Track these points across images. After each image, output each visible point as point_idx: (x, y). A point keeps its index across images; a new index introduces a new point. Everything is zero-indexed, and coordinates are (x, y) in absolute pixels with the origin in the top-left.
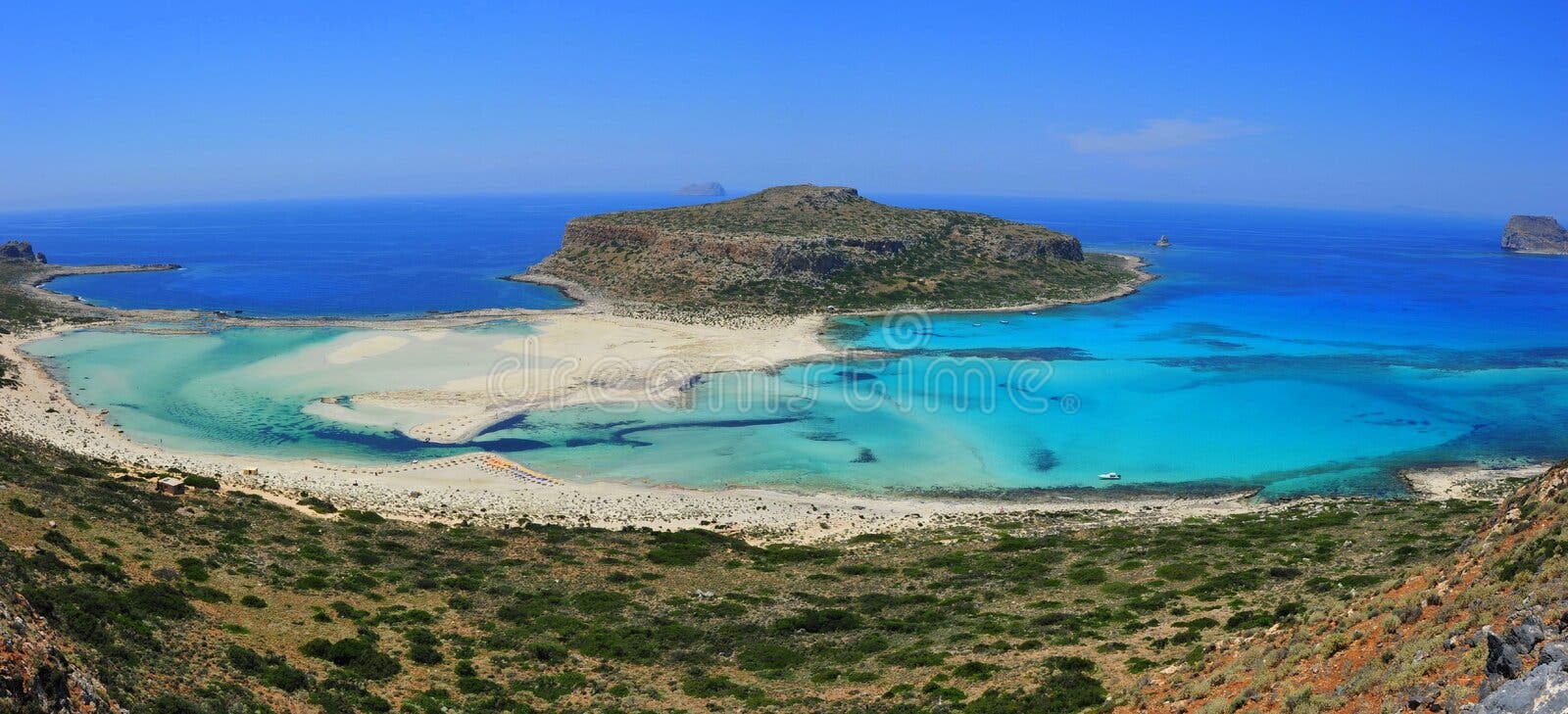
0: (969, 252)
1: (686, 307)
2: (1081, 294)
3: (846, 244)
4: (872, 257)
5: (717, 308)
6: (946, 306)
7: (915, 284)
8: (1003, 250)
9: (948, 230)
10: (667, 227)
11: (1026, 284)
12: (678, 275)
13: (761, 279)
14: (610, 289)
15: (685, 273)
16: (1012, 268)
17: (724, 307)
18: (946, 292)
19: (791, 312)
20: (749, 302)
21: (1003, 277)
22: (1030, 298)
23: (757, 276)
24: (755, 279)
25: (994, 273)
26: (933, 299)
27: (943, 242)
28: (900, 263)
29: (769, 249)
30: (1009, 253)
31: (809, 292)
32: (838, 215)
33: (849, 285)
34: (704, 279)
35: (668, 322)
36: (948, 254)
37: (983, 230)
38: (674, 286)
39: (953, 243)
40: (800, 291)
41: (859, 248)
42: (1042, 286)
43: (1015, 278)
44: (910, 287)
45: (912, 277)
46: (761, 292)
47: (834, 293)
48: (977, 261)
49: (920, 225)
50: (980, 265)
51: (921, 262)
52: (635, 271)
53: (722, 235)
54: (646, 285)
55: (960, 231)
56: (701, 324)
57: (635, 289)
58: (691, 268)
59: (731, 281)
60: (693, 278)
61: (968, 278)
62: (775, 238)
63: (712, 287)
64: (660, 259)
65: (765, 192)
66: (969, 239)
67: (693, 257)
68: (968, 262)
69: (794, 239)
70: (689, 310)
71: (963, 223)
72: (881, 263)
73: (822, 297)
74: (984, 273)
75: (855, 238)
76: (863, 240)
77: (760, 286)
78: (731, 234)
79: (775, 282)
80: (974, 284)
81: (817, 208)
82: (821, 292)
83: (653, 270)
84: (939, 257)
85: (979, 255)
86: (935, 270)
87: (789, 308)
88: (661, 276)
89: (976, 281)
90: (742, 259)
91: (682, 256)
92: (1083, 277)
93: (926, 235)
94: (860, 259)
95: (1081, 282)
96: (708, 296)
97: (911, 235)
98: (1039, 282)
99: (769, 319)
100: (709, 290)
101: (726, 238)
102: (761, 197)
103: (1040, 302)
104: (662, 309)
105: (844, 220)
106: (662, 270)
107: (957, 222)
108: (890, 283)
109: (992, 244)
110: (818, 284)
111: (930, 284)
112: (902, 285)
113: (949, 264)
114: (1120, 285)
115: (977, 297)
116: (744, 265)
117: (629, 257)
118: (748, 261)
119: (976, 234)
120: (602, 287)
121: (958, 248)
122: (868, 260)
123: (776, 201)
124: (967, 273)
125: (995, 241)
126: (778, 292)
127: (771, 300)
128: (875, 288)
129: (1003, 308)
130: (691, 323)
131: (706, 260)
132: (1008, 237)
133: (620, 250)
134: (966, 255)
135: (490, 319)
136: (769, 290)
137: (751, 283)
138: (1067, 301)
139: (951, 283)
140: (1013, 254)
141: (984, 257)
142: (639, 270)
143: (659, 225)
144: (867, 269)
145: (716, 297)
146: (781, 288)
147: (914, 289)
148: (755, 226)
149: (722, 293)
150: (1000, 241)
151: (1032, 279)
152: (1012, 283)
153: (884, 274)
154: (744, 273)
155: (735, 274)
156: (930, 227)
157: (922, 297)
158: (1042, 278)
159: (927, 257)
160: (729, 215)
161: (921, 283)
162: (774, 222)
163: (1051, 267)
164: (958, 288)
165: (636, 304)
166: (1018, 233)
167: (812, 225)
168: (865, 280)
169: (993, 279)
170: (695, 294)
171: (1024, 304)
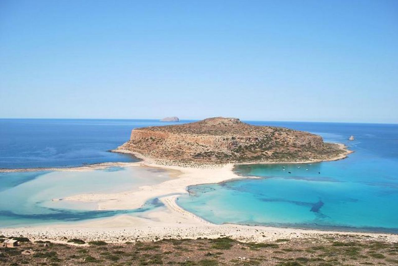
0: (282, 142)
1: (183, 161)
2: (326, 158)
3: (238, 139)
4: (248, 143)
5: (194, 161)
6: (276, 161)
7: (264, 153)
8: (295, 141)
9: (273, 134)
10: (172, 132)
11: (304, 154)
12: (179, 150)
13: (209, 151)
14: (152, 155)
15: (180, 149)
16: (298, 148)
17: (196, 161)
18: (275, 156)
19: (221, 163)
20: (205, 159)
21: (296, 151)
22: (307, 159)
23: (208, 150)
24: (207, 151)
25: (292, 150)
26: (271, 159)
27: (272, 138)
28: (257, 145)
29: (212, 140)
30: (297, 142)
31: (226, 156)
32: (234, 128)
33: (240, 153)
34: (189, 151)
35: (177, 166)
36: (274, 142)
37: (287, 133)
38: (177, 153)
39: (276, 138)
40: (223, 155)
41: (243, 140)
42: (311, 155)
43: (300, 151)
44: (262, 154)
45: (263, 151)
46: (209, 156)
47: (235, 156)
48: (285, 145)
49: (263, 132)
50: (287, 146)
51: (265, 145)
52: (161, 149)
53: (194, 135)
54: (166, 153)
55: (278, 134)
56: (190, 167)
57: (162, 155)
58: (183, 147)
59: (198, 152)
60: (184, 151)
61: (283, 151)
62: (214, 136)
63: (192, 154)
64: (171, 144)
65: (205, 120)
66: (282, 137)
67: (183, 143)
68: (282, 145)
69: (220, 136)
70: (184, 162)
71: (279, 131)
72: (251, 145)
73: (231, 157)
74: (288, 149)
76: (244, 137)
77: (209, 154)
78: (197, 135)
79: (214, 152)
81: (226, 126)
82: (231, 156)
83: (168, 148)
84: (271, 144)
85: (286, 143)
86: (270, 148)
87: (220, 162)
88: (172, 150)
89: (286, 152)
90: (201, 144)
91: (179, 143)
92: (325, 151)
93: (266, 135)
94: (244, 144)
95: (325, 153)
96: (190, 157)
97: (261, 135)
98: (310, 153)
99: (213, 166)
100: (190, 155)
101: (195, 137)
102: (204, 122)
103: (311, 160)
104: (174, 162)
105: (236, 130)
106: (172, 148)
107: (276, 131)
108: (255, 153)
109: (290, 139)
110: (229, 153)
111: (270, 153)
112: (259, 154)
113: (275, 146)
114: (340, 155)
115: (287, 158)
116: (203, 146)
117: (157, 143)
118: (204, 145)
119: (284, 135)
120: (149, 154)
121: (278, 140)
122: (246, 144)
123: (210, 124)
124: (282, 149)
125: (291, 137)
126: (216, 156)
127: (213, 158)
128: (249, 154)
129: (298, 162)
130: (186, 167)
131: (188, 144)
132: (296, 136)
133: (154, 140)
134: (281, 143)
135: (109, 166)
136: (212, 155)
137: (205, 153)
138: (321, 160)
139: (277, 153)
141: (287, 143)
142: (163, 148)
143: (168, 131)
144: (246, 147)
145: (193, 158)
146: (217, 155)
147: (264, 155)
148: (205, 132)
149: (195, 156)
150: (293, 137)
151: (307, 152)
152: (300, 153)
153: (252, 149)
154: (203, 149)
155: (200, 150)
156: (267, 132)
157: (267, 158)
158: (310, 151)
159: (267, 143)
160: (194, 128)
161: (266, 153)
162: (212, 130)
163: (313, 147)
164: (280, 155)
165: (164, 160)
166: (300, 135)
167: (225, 132)
168: (246, 151)
169: (292, 151)
170: (185, 157)
171: (305, 161)
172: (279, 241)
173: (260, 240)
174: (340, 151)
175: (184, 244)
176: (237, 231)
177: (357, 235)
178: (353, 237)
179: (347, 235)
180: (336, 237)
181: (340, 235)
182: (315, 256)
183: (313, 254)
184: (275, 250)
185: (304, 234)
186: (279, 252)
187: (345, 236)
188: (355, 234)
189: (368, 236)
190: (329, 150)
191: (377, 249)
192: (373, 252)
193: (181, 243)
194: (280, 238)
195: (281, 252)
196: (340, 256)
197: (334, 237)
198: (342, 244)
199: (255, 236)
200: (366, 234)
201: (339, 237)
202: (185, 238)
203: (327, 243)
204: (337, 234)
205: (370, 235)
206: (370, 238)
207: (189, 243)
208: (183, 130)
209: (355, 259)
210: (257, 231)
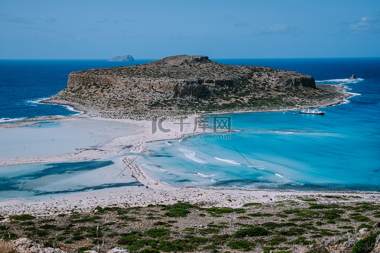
0: (262, 85)
1: (136, 113)
2: (317, 103)
3: (206, 82)
4: (218, 88)
5: (150, 113)
6: (254, 110)
7: (239, 100)
8: (278, 83)
9: (251, 75)
10: (121, 75)
11: (289, 99)
12: (131, 98)
13: (169, 99)
14: (96, 106)
15: (133, 97)
16: (283, 91)
17: (153, 112)
18: (253, 103)
19: (185, 113)
20: (165, 109)
21: (279, 96)
23: (168, 98)
24: (166, 99)
25: (275, 94)
26: (248, 106)
27: (249, 80)
28: (231, 90)
29: (172, 85)
30: (281, 85)
31: (191, 104)
32: (201, 69)
33: (209, 101)
35: (128, 119)
36: (252, 86)
37: (268, 74)
38: (129, 103)
39: (254, 81)
40: (188, 104)
41: (212, 84)
42: (298, 100)
43: (285, 96)
44: (236, 101)
45: (237, 96)
46: (170, 105)
47: (203, 105)
48: (266, 89)
49: (238, 73)
50: (268, 91)
51: (240, 90)
52: (108, 97)
53: (150, 79)
54: (114, 103)
55: (257, 75)
56: (144, 120)
57: (109, 105)
58: (136, 95)
59: (155, 100)
60: (137, 99)
61: (263, 96)
62: (174, 80)
63: (147, 103)
64: (120, 91)
65: (165, 59)
66: (262, 78)
67: (136, 90)
68: (262, 89)
69: (183, 80)
70: (138, 114)
71: (258, 71)
72: (222, 90)
73: (197, 106)
74: (270, 94)
75: (210, 80)
76: (214, 80)
77: (169, 102)
78: (154, 79)
79: (175, 100)
80: (266, 99)
81: (191, 66)
82: (197, 104)
83: (117, 96)
84: (249, 87)
85: (267, 86)
86: (247, 93)
87: (183, 112)
88: (122, 99)
90: (159, 90)
91: (131, 89)
92: (317, 95)
93: (242, 77)
94: (213, 89)
95: (317, 98)
96: (145, 107)
97: (235, 77)
98: (296, 98)
99: (175, 117)
100: (146, 105)
101: (152, 81)
102: (163, 62)
103: (298, 107)
104: (125, 114)
105: (204, 71)
106: (122, 96)
107: (255, 71)
108: (228, 100)
109: (273, 81)
110: (195, 101)
111: (246, 100)
112: (233, 100)
113: (254, 91)
114: (336, 99)
115: (268, 105)
116: (161, 93)
117: (103, 90)
118: (162, 91)
119: (265, 76)
120: (92, 105)
121: (257, 83)
123: (171, 63)
124: (262, 94)
125: (274, 79)
126: (178, 105)
127: (175, 109)
128: (221, 102)
129: (281, 110)
130: (140, 120)
131: (142, 91)
132: (280, 77)
133: (98, 87)
136: (174, 104)
137: (165, 101)
139: (256, 99)
140: (283, 85)
141: (269, 87)
142: (110, 96)
143: (117, 75)
144: (216, 93)
145: (149, 108)
146: (179, 103)
147: (238, 102)
148: (164, 75)
149: (152, 106)
150: (276, 79)
151: (293, 96)
152: (284, 99)
153: (225, 95)
154: (161, 96)
155: (157, 97)
156: (243, 73)
157: (243, 106)
158: (297, 96)
159: (243, 87)
160: (151, 70)
161: (241, 99)
162: (173, 73)
163: (302, 91)
164: (258, 101)
165: (112, 112)
166: (285, 75)
167: (190, 74)
168: (216, 98)
169: (274, 97)
170: (139, 106)
171: (290, 108)
172: (246, 205)
173: (224, 204)
174: (336, 94)
175: (133, 213)
176: (199, 195)
177: (344, 196)
181: (322, 196)
182: (286, 220)
183: (284, 219)
184: (241, 215)
185: (279, 197)
186: (244, 218)
187: (328, 197)
188: (341, 194)
189: (357, 197)
190: (322, 94)
191: (362, 211)
192: (357, 214)
193: (126, 213)
194: (250, 202)
195: (247, 217)
196: (316, 220)
197: (316, 198)
198: (321, 207)
200: (355, 195)
202: (134, 206)
203: (303, 205)
204: (319, 196)
205: (360, 195)
206: (359, 199)
207: (137, 212)
208: (135, 73)
209: (333, 223)
210: (223, 194)
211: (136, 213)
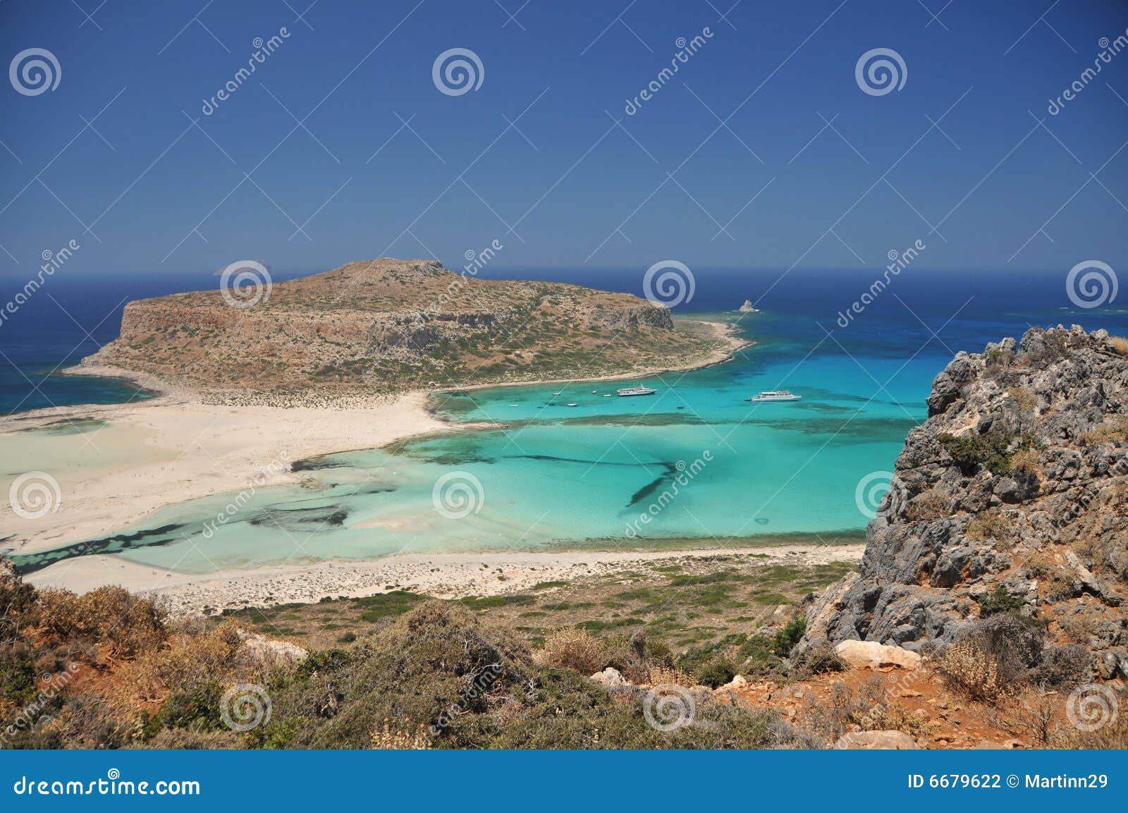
0: (562, 323)
1: (281, 391)
2: (678, 361)
3: (439, 318)
4: (466, 331)
5: (314, 390)
6: (546, 378)
7: (512, 356)
8: (595, 319)
9: (537, 302)
11: (619, 354)
12: (269, 359)
13: (357, 358)
14: (188, 378)
15: (273, 355)
16: (605, 337)
17: (322, 388)
18: (543, 364)
19: (392, 389)
20: (347, 382)
21: (598, 346)
22: (628, 367)
23: (353, 356)
24: (351, 359)
25: (588, 343)
26: (532, 371)
27: (533, 313)
28: (493, 336)
29: (363, 326)
30: (601, 323)
31: (407, 369)
32: (426, 289)
33: (446, 360)
34: (297, 361)
35: (266, 406)
36: (540, 326)
37: (573, 299)
38: (264, 369)
39: (544, 314)
40: (398, 368)
41: (452, 322)
42: (637, 354)
43: (610, 347)
44: (508, 360)
45: (508, 349)
46: (358, 372)
47: (432, 368)
48: (570, 332)
49: (509, 297)
50: (574, 336)
51: (515, 335)
52: (216, 357)
53: (311, 314)
54: (232, 371)
55: (550, 302)
56: (302, 407)
57: (220, 375)
58: (280, 350)
59: (326, 361)
60: (284, 360)
61: (564, 348)
62: (368, 315)
63: (307, 369)
64: (243, 343)
66: (560, 309)
67: (281, 338)
68: (561, 332)
69: (387, 315)
70: (284, 393)
71: (552, 294)
72: (476, 336)
73: (420, 373)
74: (579, 344)
75: (448, 313)
76: (456, 314)
77: (357, 366)
78: (321, 313)
79: (371, 360)
80: (571, 355)
81: (403, 283)
82: (419, 369)
83: (238, 354)
84: (532, 329)
85: (571, 326)
86: (529, 341)
87: (390, 387)
88: (248, 360)
89: (571, 351)
90: (334, 338)
91: (268, 338)
93: (518, 307)
94: (455, 333)
95: (675, 350)
96: (302, 378)
97: (503, 308)
98: (633, 351)
99: (371, 398)
100: (303, 372)
101: (316, 317)
103: (638, 371)
104: (256, 394)
105: (434, 293)
106: (248, 354)
107: (545, 292)
108: (488, 357)
109: (583, 314)
110: (414, 360)
111: (528, 355)
112: (499, 359)
113: (543, 336)
114: (714, 352)
115: (575, 367)
116: (338, 344)
117: (205, 341)
118: (341, 340)
119: (566, 303)
120: (180, 375)
121: (550, 319)
122: (463, 335)
124: (562, 343)
125: (585, 310)
126: (376, 370)
127: (370, 377)
128: (471, 362)
129: (603, 378)
130: (292, 406)
131: (295, 341)
132: (599, 306)
133: (192, 333)
134: (558, 326)
135: (58, 418)
136: (367, 369)
137: (346, 363)
138: (664, 369)
139: (549, 355)
140: (605, 323)
141: (576, 327)
142: (221, 355)
144: (462, 343)
145: (311, 379)
146: (379, 367)
147: (511, 361)
148: (343, 304)
149: (317, 375)
150: (590, 310)
151: (627, 348)
152: (609, 352)
153: (480, 347)
154: (338, 352)
155: (330, 355)
156: (519, 299)
157: (521, 369)
158: (636, 347)
159: (521, 330)
160: (312, 293)
161: (518, 355)
162: (362, 298)
163: (644, 335)
164: (554, 358)
165: (225, 390)
166: (609, 302)
167: (402, 300)
168: (462, 354)
169: (588, 349)
170: (288, 377)
171: (623, 373)
172: (539, 587)
173: (494, 589)
174: (714, 341)
175: (287, 618)
176: (432, 571)
177: (736, 556)
178: (725, 559)
179: (712, 559)
180: (684, 564)
181: (694, 559)
182: (624, 614)
183: (619, 612)
184: (525, 609)
185: (605, 565)
186: (535, 614)
187: (706, 559)
188: (731, 552)
189: (763, 556)
190: (686, 341)
191: (774, 585)
192: (764, 591)
193: (272, 617)
194: (544, 581)
195: (540, 614)
196: (683, 611)
197: (681, 564)
198: (693, 581)
199: (479, 580)
200: (758, 552)
201: (693, 564)
202: (288, 601)
203: (659, 580)
204: (688, 558)
205: (767, 551)
206: (766, 559)
207: (297, 614)
209: (718, 612)
210: (486, 566)
211: (295, 618)
